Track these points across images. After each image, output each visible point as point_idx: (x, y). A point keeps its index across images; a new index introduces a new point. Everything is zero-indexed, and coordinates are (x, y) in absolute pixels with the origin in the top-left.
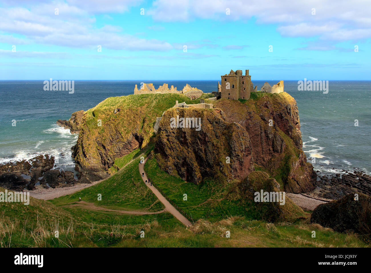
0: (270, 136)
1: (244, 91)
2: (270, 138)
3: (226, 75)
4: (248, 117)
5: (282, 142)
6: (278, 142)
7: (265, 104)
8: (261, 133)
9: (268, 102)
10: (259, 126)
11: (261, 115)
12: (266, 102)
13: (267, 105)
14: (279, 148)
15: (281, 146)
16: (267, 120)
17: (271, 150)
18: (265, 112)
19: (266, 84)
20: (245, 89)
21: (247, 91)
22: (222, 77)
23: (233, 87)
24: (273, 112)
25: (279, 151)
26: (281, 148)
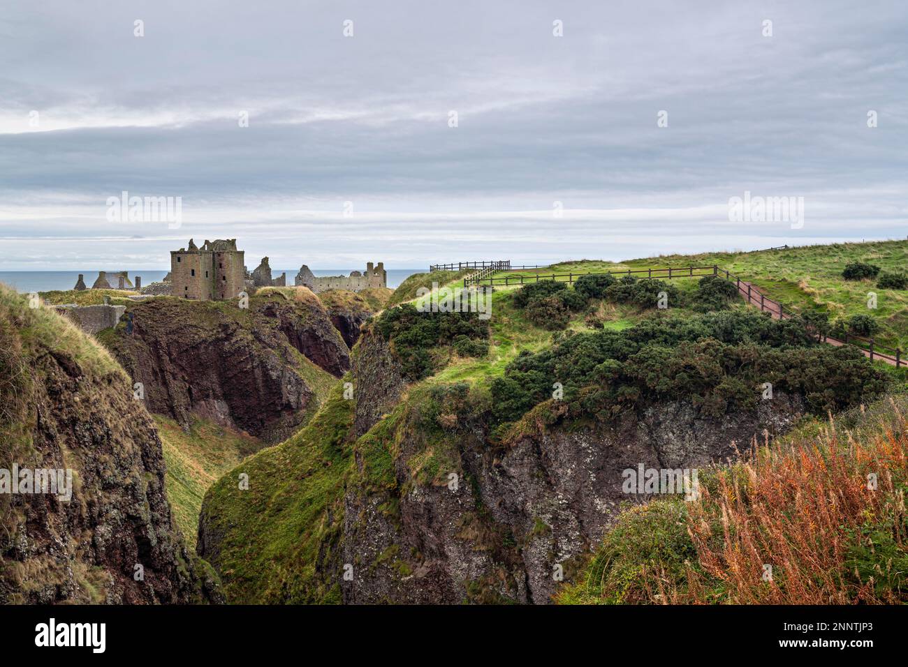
0: (274, 375)
1: (223, 282)
2: (274, 378)
3: (181, 249)
4: (222, 335)
6: (289, 387)
7: (267, 309)
8: (253, 367)
9: (276, 305)
10: (247, 353)
11: (255, 330)
12: (270, 305)
13: (274, 310)
14: (293, 399)
15: (298, 395)
16: (266, 341)
17: (278, 404)
18: (263, 325)
19: (305, 268)
20: (224, 278)
21: (229, 282)
22: (173, 253)
23: (193, 274)
24: (291, 324)
25: (294, 405)
26: (298, 398)
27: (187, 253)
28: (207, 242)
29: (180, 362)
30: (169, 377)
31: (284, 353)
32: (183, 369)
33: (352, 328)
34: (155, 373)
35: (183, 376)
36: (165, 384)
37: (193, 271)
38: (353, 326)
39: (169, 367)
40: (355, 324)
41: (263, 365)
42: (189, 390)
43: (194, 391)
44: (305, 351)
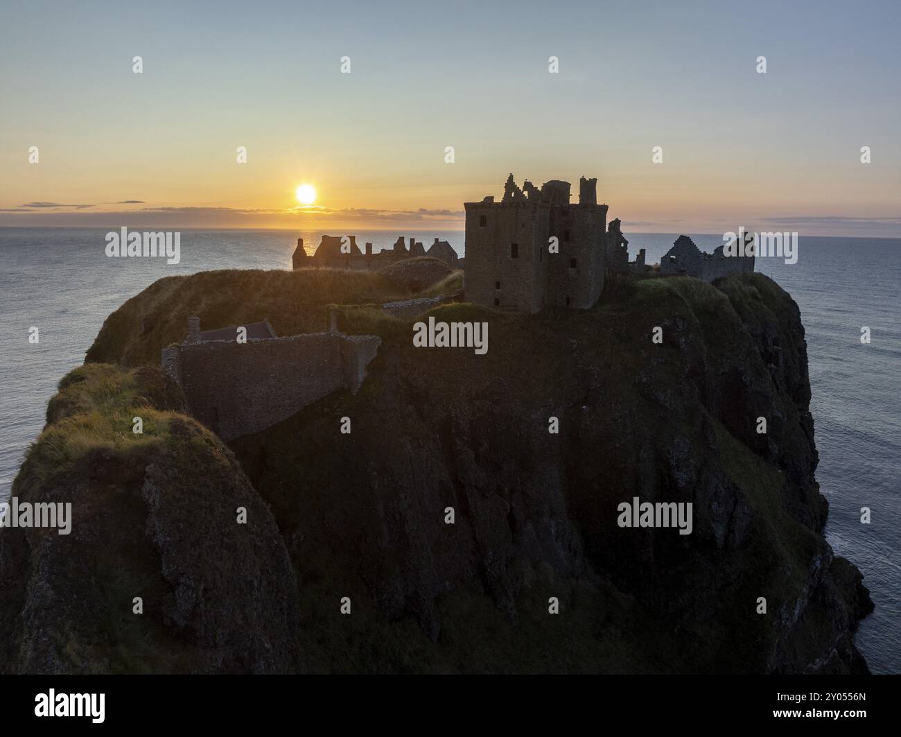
0: (681, 478)
1: (571, 271)
5: (736, 503)
6: (715, 505)
9: (680, 323)
11: (644, 380)
15: (730, 522)
16: (667, 405)
19: (683, 239)
20: (574, 264)
21: (582, 272)
22: (472, 208)
25: (720, 541)
26: (730, 530)
27: (500, 206)
37: (515, 248)
41: (660, 457)
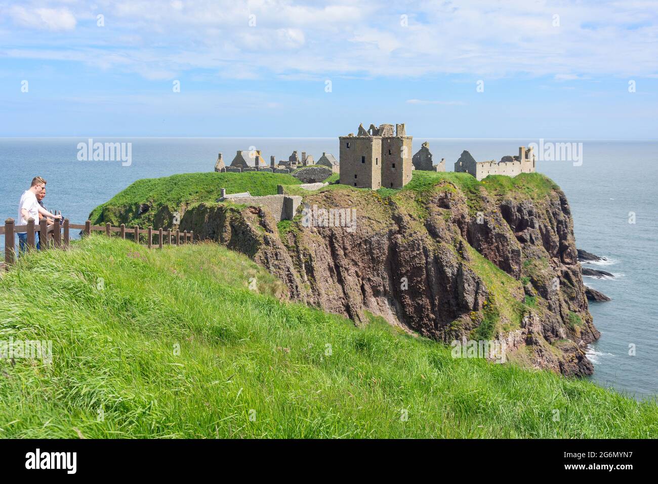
0: (449, 272)
1: (393, 170)
2: (449, 275)
3: (350, 135)
4: (395, 227)
5: (478, 286)
6: (467, 286)
7: (439, 200)
8: (427, 263)
10: (421, 247)
11: (429, 223)
12: (442, 195)
13: (447, 200)
14: (470, 299)
15: (476, 295)
16: (440, 234)
17: (452, 304)
18: (437, 216)
19: (466, 154)
20: (394, 166)
21: (398, 170)
22: (342, 140)
23: (363, 162)
24: (463, 217)
25: (471, 305)
26: (476, 299)
27: (356, 138)
28: (372, 127)
29: (354, 258)
30: (344, 274)
31: (460, 249)
32: (356, 264)
33: (515, 217)
34: (331, 269)
35: (356, 272)
36: (341, 281)
37: (363, 158)
38: (516, 217)
39: (344, 262)
40: (517, 213)
41: (437, 261)
42: (362, 287)
43: (367, 287)
44: (475, 244)
